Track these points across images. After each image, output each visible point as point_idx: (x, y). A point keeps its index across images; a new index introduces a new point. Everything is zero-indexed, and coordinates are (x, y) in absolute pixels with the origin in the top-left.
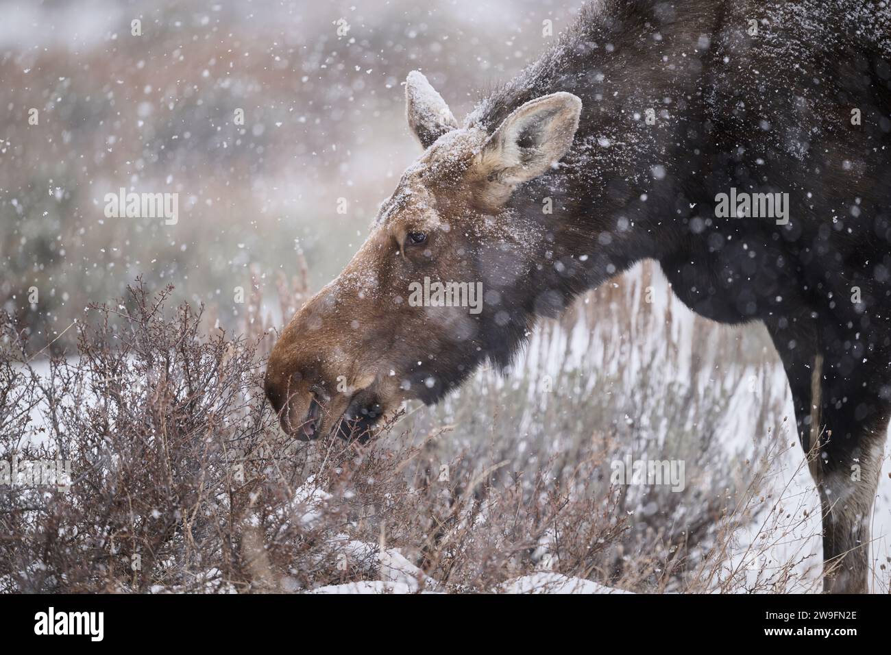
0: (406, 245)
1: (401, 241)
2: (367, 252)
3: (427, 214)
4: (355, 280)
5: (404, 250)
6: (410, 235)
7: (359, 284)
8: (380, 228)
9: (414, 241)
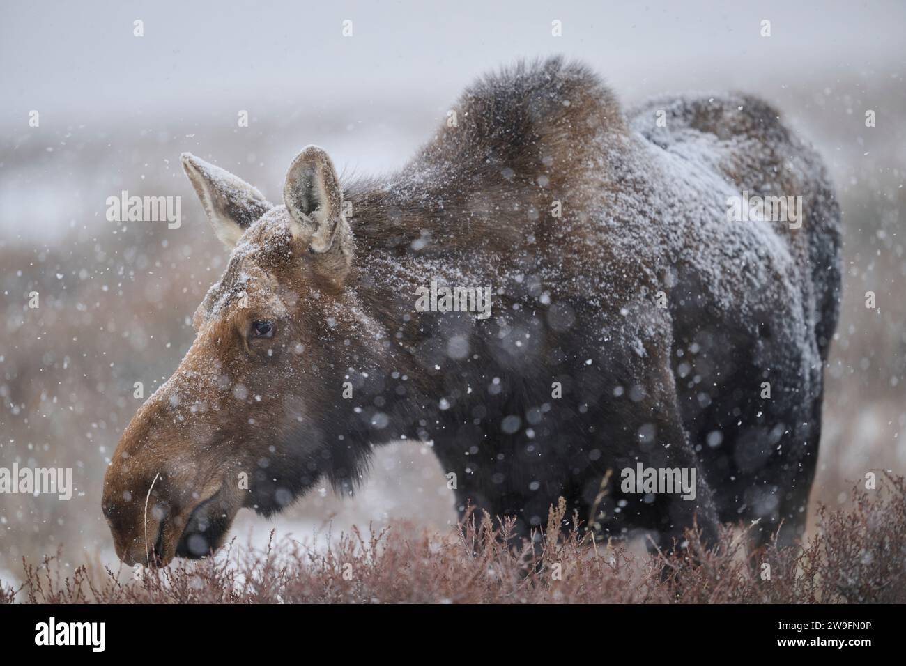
0: (250, 337)
1: (245, 333)
2: (205, 349)
3: (272, 301)
4: (196, 380)
5: (248, 342)
6: (255, 325)
7: (201, 385)
8: (218, 319)
9: (259, 333)
